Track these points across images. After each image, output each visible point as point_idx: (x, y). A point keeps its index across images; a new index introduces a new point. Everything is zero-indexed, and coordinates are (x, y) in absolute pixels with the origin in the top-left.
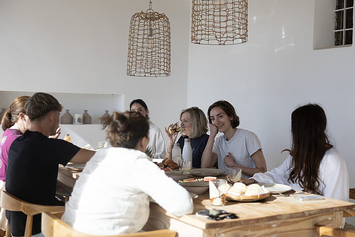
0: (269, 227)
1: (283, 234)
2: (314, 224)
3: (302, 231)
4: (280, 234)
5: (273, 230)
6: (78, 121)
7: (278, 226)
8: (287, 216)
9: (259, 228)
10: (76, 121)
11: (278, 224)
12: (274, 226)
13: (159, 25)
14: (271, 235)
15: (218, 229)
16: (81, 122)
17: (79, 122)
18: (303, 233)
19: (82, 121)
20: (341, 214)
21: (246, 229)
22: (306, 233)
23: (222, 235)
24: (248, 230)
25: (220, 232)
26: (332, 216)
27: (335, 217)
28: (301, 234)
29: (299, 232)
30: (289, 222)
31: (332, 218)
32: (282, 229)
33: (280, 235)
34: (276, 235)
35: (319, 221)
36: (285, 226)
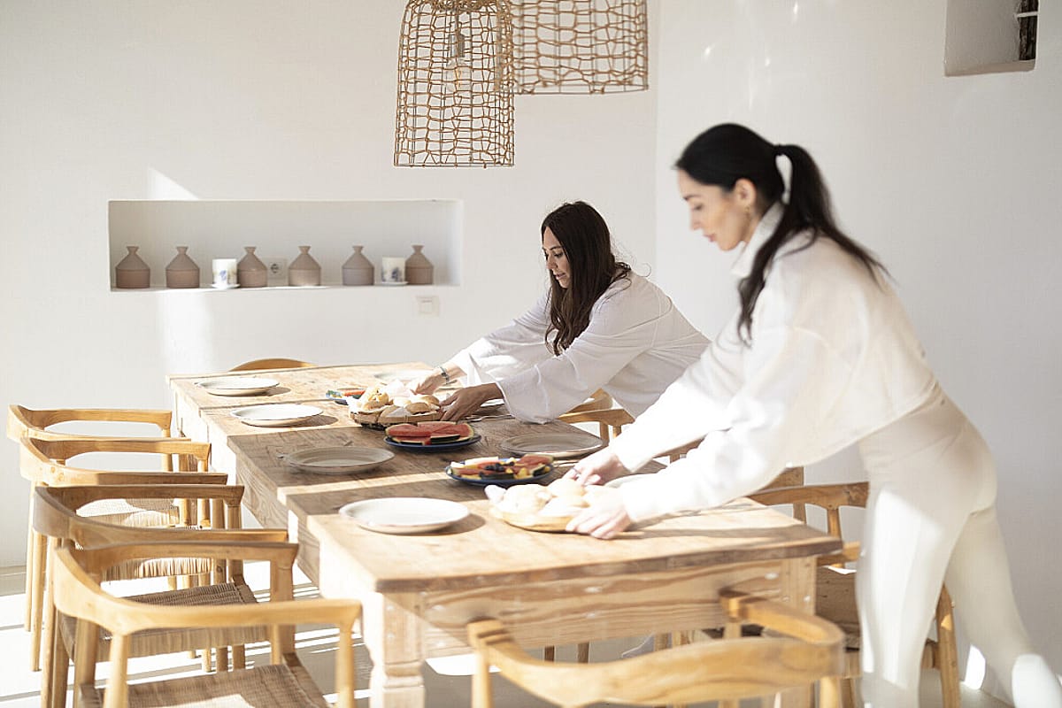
0: (578, 592)
1: (617, 611)
2: (719, 587)
3: (680, 606)
4: (611, 611)
5: (588, 601)
6: (393, 277)
7: (606, 591)
8: (617, 566)
9: (546, 595)
10: (388, 276)
11: (605, 586)
12: (591, 590)
13: (471, 27)
14: (583, 612)
15: (424, 594)
16: (401, 281)
17: (397, 280)
18: (686, 611)
19: (403, 276)
20: (808, 565)
21: (506, 596)
22: (695, 612)
23: (438, 608)
24: (513, 599)
25: (431, 601)
26: (778, 569)
27: (789, 573)
28: (679, 613)
29: (671, 607)
30: (640, 582)
31: (780, 574)
32: (618, 598)
33: (610, 614)
34: (599, 612)
35: (736, 582)
36: (625, 590)
